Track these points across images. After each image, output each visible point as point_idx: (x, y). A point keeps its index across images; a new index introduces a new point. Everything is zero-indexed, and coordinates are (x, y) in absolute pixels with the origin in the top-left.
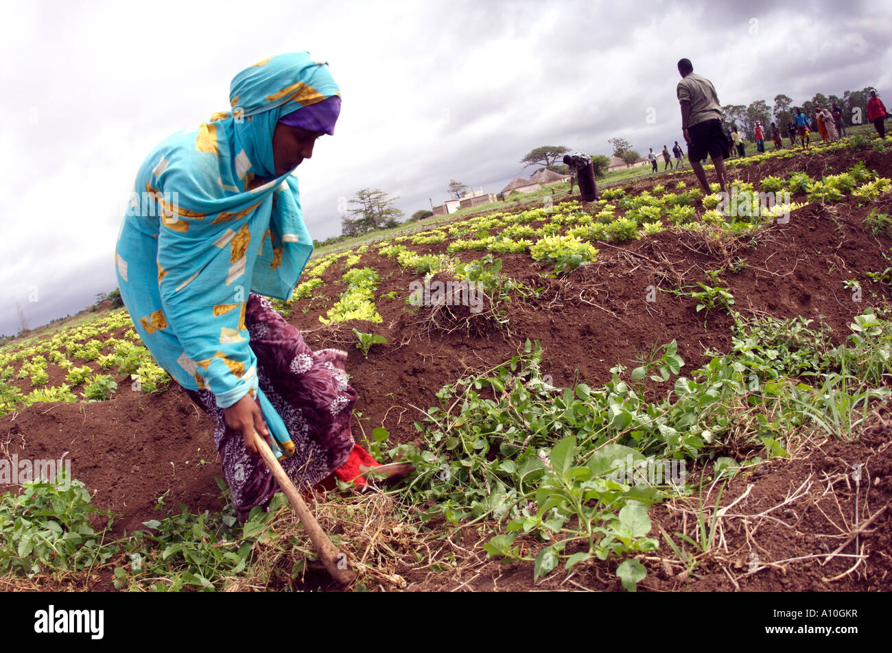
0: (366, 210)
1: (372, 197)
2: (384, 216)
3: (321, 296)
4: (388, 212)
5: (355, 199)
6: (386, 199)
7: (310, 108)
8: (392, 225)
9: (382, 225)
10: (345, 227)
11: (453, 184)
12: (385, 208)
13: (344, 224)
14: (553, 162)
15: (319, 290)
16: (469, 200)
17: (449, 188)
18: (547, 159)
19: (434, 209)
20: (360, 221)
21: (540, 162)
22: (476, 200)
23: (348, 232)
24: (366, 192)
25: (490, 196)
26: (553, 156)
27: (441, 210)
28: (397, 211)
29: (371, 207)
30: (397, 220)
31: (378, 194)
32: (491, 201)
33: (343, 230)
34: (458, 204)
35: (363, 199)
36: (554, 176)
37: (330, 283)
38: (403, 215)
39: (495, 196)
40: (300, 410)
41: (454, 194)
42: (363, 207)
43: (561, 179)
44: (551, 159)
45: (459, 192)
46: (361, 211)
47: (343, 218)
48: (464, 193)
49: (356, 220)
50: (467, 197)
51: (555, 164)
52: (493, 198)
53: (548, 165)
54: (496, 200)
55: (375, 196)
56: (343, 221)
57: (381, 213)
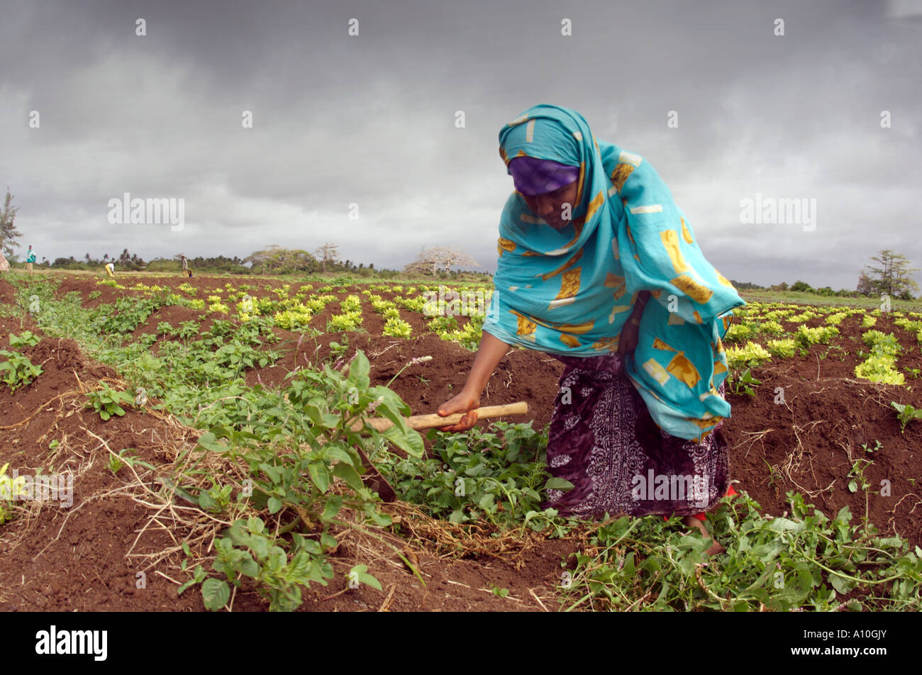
0: (885, 273)
1: (894, 260)
2: (901, 284)
3: (838, 347)
4: (905, 282)
5: (878, 257)
6: (906, 266)
8: (906, 297)
9: (897, 294)
10: (861, 284)
12: (903, 276)
13: (861, 280)
15: (837, 340)
20: (877, 282)
23: (863, 289)
24: (890, 253)
28: (914, 284)
29: (890, 271)
30: (912, 293)
31: (901, 260)
33: (859, 285)
35: (885, 259)
37: (846, 336)
38: (919, 292)
40: (647, 458)
42: (883, 268)
46: (880, 272)
47: (863, 273)
49: (874, 279)
55: (897, 260)
56: (862, 276)
57: (899, 281)
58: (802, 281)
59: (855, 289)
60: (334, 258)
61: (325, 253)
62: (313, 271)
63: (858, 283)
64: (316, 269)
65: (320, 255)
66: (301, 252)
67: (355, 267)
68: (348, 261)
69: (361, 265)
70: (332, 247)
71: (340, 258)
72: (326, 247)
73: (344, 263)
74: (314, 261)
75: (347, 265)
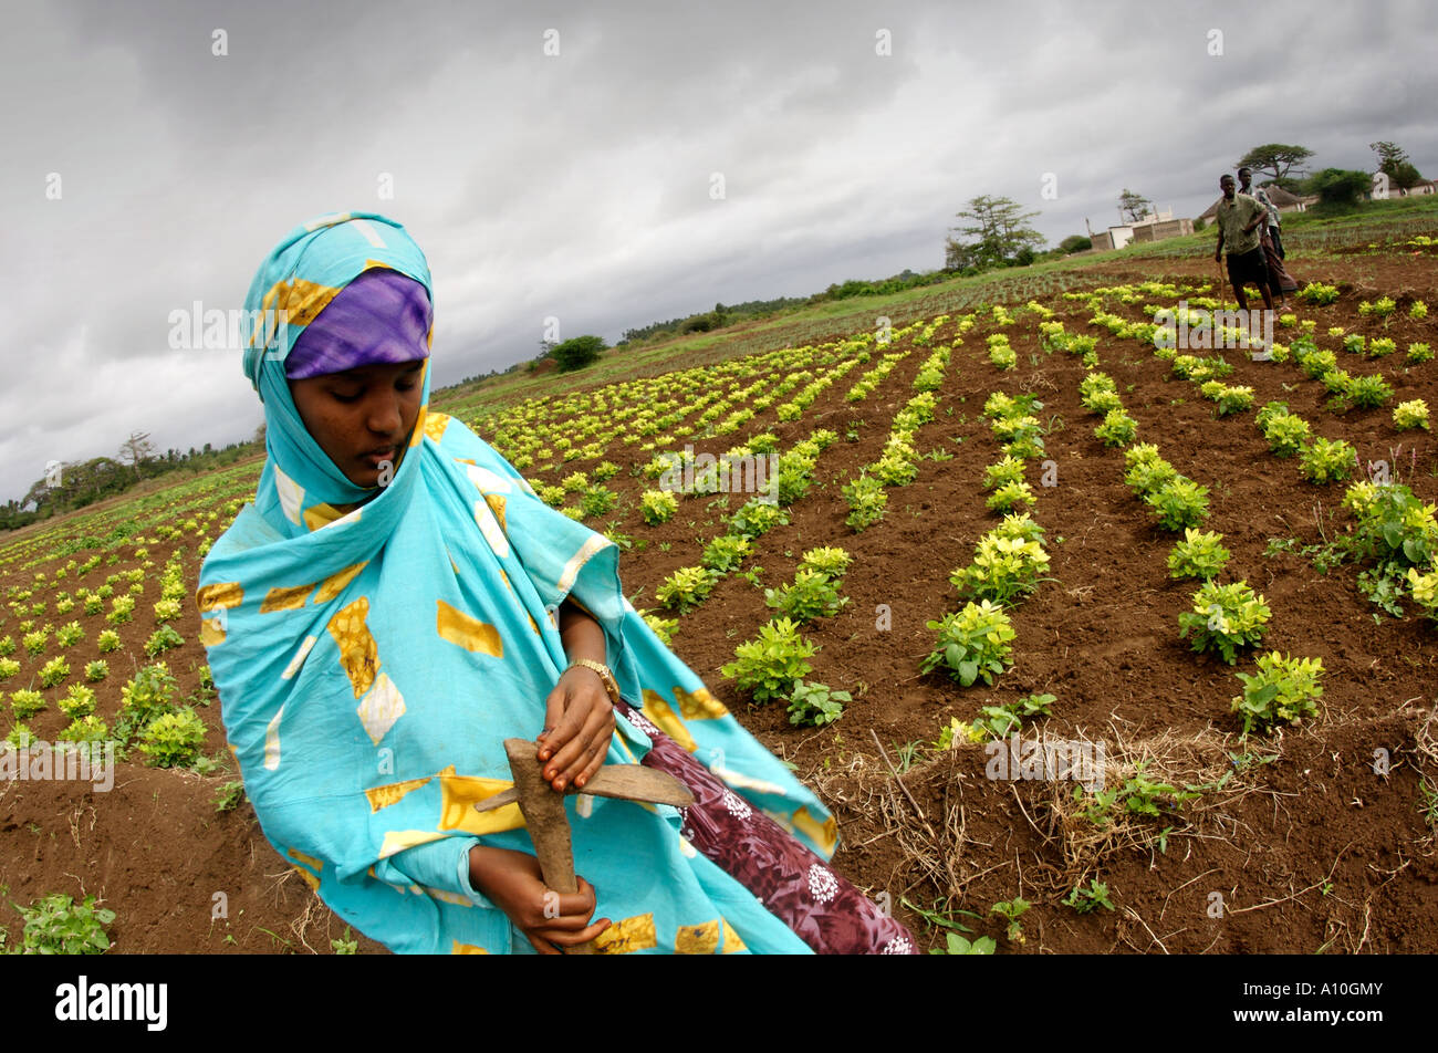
0: (985, 231)
1: (995, 209)
2: (1015, 241)
4: (1021, 236)
5: (969, 212)
6: (1017, 214)
7: (319, 325)
8: (1026, 258)
9: (1011, 256)
10: (951, 256)
11: (1126, 196)
12: (1016, 229)
13: (949, 250)
14: (1286, 172)
16: (1149, 226)
17: (1121, 203)
18: (1276, 167)
19: (1094, 236)
20: (975, 247)
21: (1266, 170)
22: (1159, 227)
23: (955, 265)
24: (985, 201)
25: (1182, 224)
26: (1285, 160)
27: (1104, 240)
28: (1035, 235)
29: (993, 225)
30: (1037, 249)
31: (1006, 206)
32: (1184, 232)
33: (948, 260)
34: (1130, 234)
35: (980, 211)
36: (1285, 197)
38: (1045, 242)
39: (1190, 224)
41: (1127, 214)
42: (980, 225)
43: (1295, 203)
44: (1282, 166)
45: (1136, 211)
46: (977, 231)
47: (948, 240)
48: (1145, 212)
49: (969, 244)
50: (1148, 221)
51: (1289, 176)
52: (1186, 227)
53: (1278, 176)
54: (1192, 231)
55: (1000, 208)
56: (949, 245)
57: (1010, 236)
58: (852, 280)
59: (943, 266)
60: (149, 454)
61: (135, 453)
62: (125, 485)
63: (946, 257)
64: (127, 480)
65: (127, 456)
66: (101, 460)
67: (184, 457)
68: (170, 452)
69: (192, 451)
70: (140, 439)
71: (158, 451)
72: (132, 441)
73: (166, 455)
74: (122, 468)
75: (171, 458)
